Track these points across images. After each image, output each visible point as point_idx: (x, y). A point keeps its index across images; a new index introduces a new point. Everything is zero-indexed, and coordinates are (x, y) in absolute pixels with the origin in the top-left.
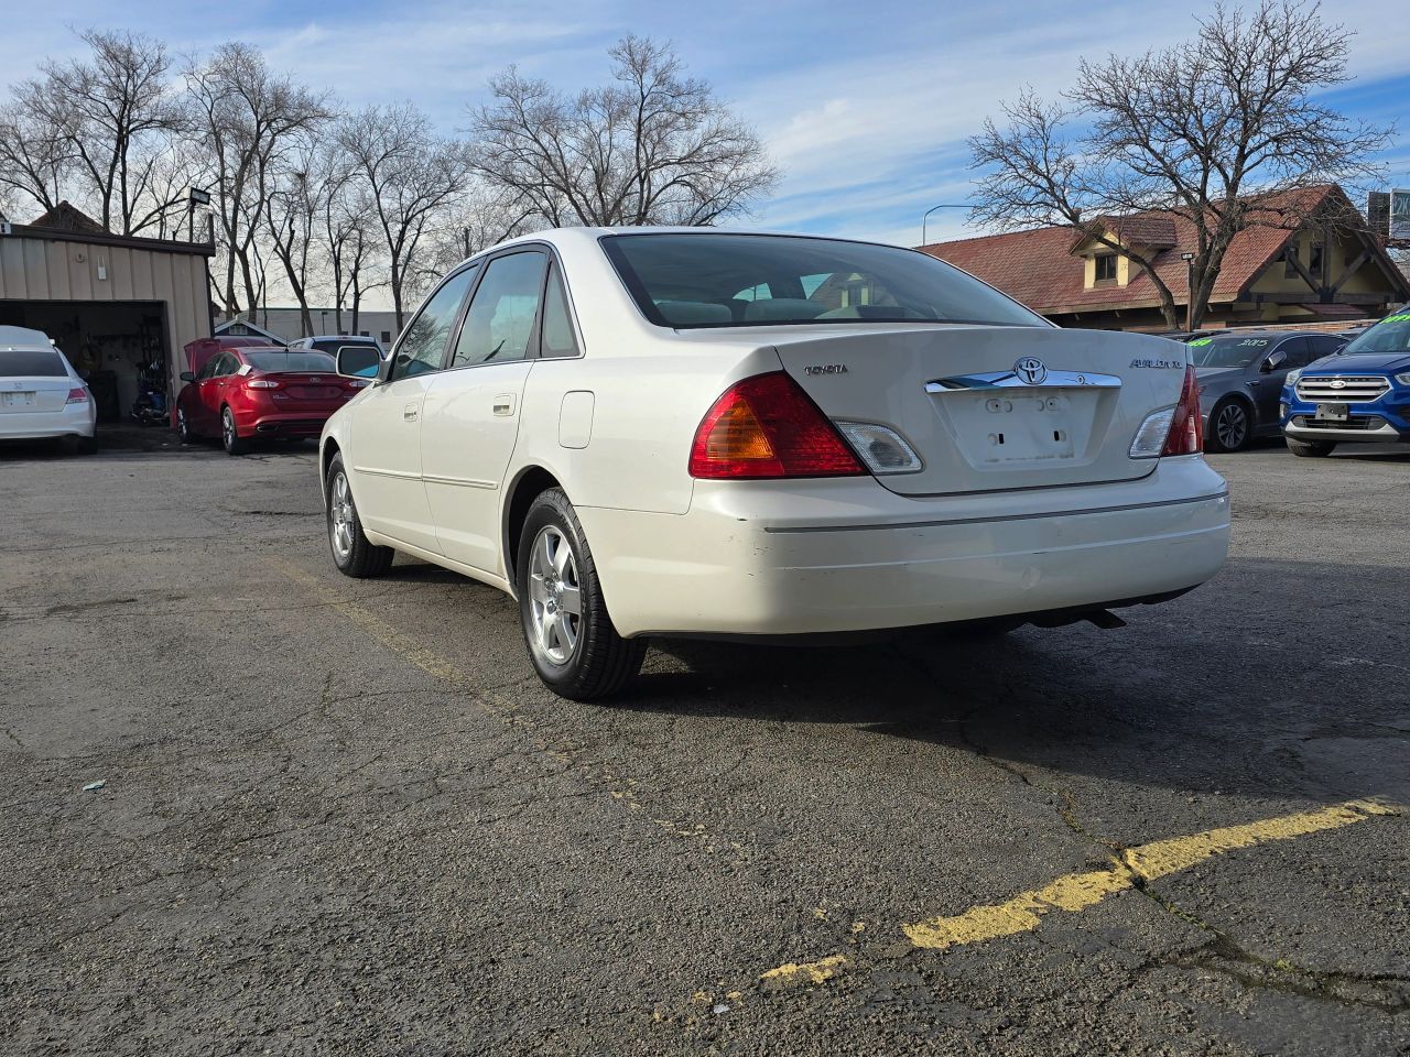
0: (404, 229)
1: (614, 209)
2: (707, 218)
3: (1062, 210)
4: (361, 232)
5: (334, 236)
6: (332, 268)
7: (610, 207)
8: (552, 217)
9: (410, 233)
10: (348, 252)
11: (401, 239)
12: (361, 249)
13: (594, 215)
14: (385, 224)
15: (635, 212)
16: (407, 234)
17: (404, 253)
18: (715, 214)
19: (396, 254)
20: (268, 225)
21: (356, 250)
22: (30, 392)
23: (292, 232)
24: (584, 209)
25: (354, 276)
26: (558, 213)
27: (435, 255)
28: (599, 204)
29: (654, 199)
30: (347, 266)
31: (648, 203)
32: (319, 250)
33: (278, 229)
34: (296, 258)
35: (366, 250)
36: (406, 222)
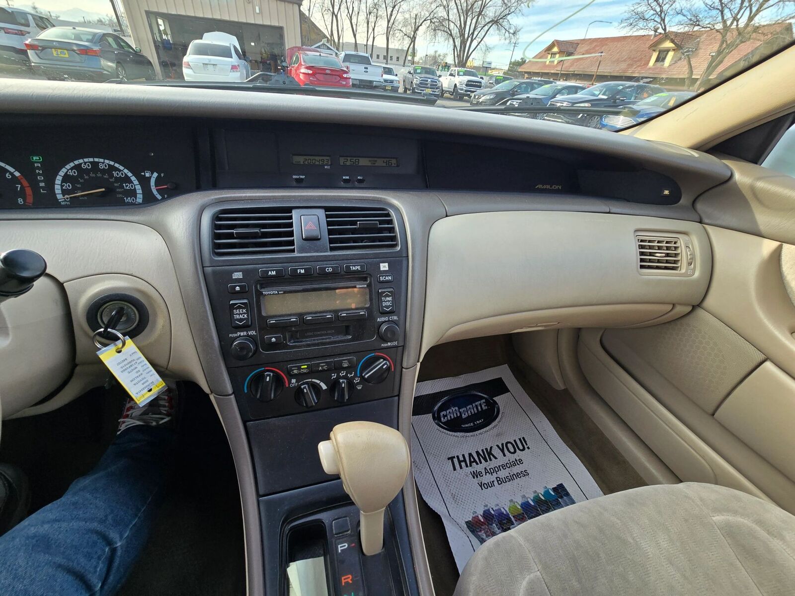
0: (393, 10)
1: (470, 8)
2: (505, 16)
3: (661, 25)
4: (377, 10)
5: (368, 11)
6: (366, 25)
7: (469, 7)
8: (447, 9)
9: (395, 12)
10: (372, 19)
11: (391, 15)
12: (377, 18)
13: (463, 10)
14: (386, 8)
15: (479, 10)
16: (394, 12)
17: (392, 21)
18: (509, 14)
19: (389, 21)
20: (346, 4)
21: (375, 18)
22: (215, 65)
23: (353, 8)
24: (459, 7)
25: (374, 29)
26: (449, 7)
27: (402, 23)
28: (465, 5)
29: (487, 4)
30: (371, 25)
31: (484, 6)
32: (362, 17)
33: (348, 6)
34: (354, 21)
35: (378, 18)
36: (394, 7)
